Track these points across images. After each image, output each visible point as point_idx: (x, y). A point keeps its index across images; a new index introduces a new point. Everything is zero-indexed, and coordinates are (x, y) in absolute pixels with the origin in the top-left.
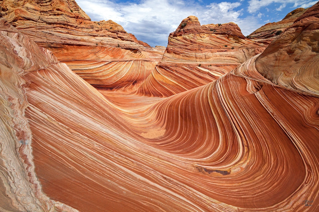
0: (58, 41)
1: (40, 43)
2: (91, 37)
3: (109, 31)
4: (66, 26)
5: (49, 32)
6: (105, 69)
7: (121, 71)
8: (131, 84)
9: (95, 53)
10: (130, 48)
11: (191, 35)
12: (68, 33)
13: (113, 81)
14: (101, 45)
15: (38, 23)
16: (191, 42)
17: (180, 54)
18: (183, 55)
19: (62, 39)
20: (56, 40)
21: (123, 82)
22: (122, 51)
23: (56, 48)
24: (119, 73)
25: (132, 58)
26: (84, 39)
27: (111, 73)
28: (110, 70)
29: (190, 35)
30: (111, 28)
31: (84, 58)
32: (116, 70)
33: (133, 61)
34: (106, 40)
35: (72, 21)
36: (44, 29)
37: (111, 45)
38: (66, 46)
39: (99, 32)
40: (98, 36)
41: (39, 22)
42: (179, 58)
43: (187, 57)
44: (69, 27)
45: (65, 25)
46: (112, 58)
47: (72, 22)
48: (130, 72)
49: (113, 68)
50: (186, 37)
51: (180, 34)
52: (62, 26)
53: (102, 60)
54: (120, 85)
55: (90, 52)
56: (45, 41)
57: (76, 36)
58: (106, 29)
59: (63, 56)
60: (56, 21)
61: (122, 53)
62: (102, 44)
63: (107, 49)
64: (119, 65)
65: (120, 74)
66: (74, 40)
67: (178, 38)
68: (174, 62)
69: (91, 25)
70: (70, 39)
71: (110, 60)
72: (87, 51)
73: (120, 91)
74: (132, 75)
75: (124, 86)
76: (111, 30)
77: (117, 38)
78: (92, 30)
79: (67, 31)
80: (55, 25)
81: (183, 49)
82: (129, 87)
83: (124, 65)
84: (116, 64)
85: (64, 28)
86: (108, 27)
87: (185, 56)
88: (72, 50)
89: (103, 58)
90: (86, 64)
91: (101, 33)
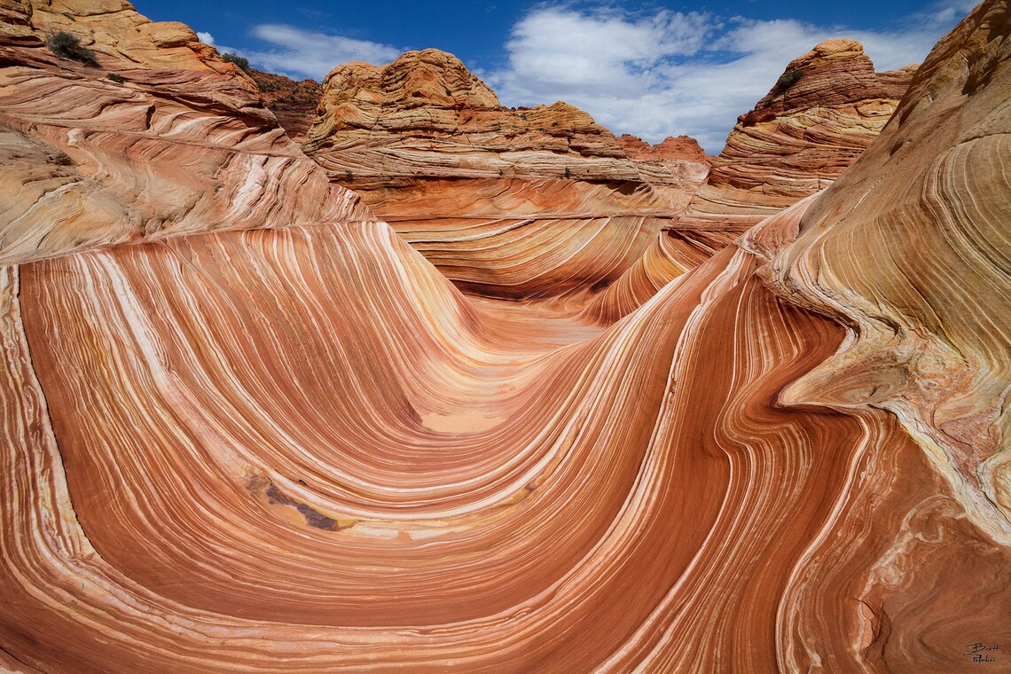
0: (405, 170)
1: (369, 179)
2: (489, 153)
3: (547, 133)
4: (429, 134)
5: (390, 151)
6: (511, 242)
7: (559, 247)
8: (586, 290)
9: (491, 198)
10: (608, 178)
11: (814, 113)
12: (431, 149)
13: (526, 276)
14: (512, 175)
15: (373, 133)
16: (809, 140)
17: (754, 186)
18: (767, 187)
19: (414, 165)
20: (402, 168)
21: (557, 280)
22: (579, 187)
23: (400, 187)
24: (551, 253)
25: (610, 209)
26: (469, 161)
27: (526, 253)
28: (524, 246)
29: (808, 111)
30: (555, 124)
31: (459, 212)
32: (542, 244)
33: (609, 219)
34: (529, 159)
35: (447, 118)
36: (381, 145)
37: (542, 172)
38: (422, 182)
39: (516, 138)
40: (508, 150)
41: (375, 130)
42: (746, 201)
43: (783, 194)
44: (435, 134)
45: (426, 130)
46: (540, 209)
47: (445, 121)
48: (590, 252)
49: (535, 237)
50: (793, 121)
51: (769, 113)
52: (420, 132)
53: (509, 215)
54: (544, 288)
55: (479, 196)
56: (379, 173)
57: (449, 156)
58: (540, 130)
59: (412, 206)
60: (407, 122)
61: (575, 193)
62: (517, 171)
63: (529, 184)
64: (556, 229)
65: (554, 256)
66: (443, 165)
67: (760, 128)
68: (726, 216)
69: (495, 122)
70: (432, 164)
71: (531, 216)
72: (472, 193)
73: (540, 307)
74: (593, 262)
75: (558, 294)
76: (555, 130)
77: (566, 152)
78: (495, 135)
79: (428, 145)
80: (405, 134)
81: (771, 165)
82: (574, 298)
83: (575, 230)
84: (547, 228)
85: (425, 137)
86: (548, 122)
87: (776, 191)
88: (434, 192)
89: (510, 209)
90: (463, 226)
91: (519, 141)
